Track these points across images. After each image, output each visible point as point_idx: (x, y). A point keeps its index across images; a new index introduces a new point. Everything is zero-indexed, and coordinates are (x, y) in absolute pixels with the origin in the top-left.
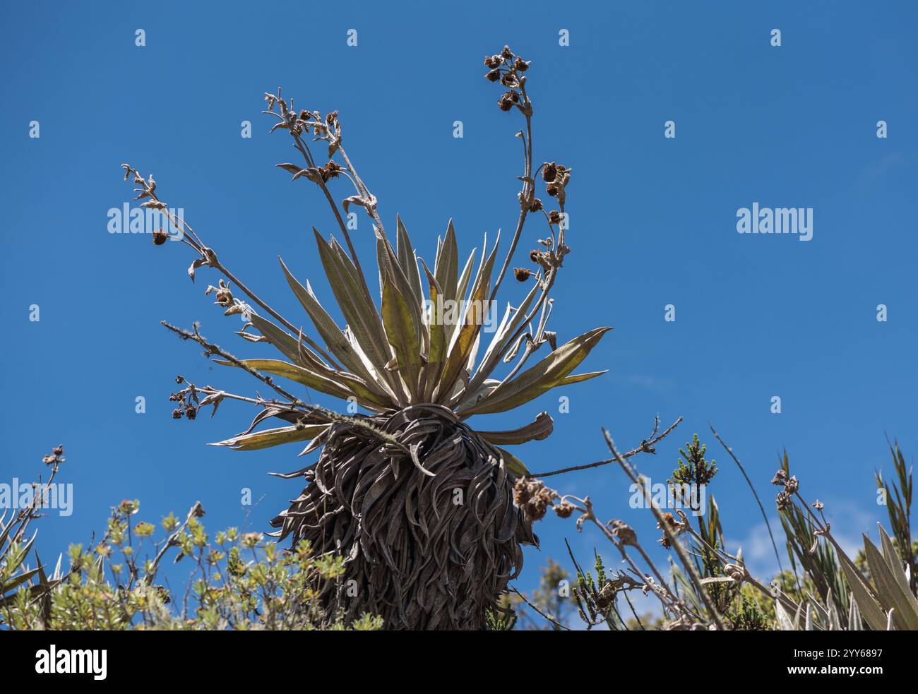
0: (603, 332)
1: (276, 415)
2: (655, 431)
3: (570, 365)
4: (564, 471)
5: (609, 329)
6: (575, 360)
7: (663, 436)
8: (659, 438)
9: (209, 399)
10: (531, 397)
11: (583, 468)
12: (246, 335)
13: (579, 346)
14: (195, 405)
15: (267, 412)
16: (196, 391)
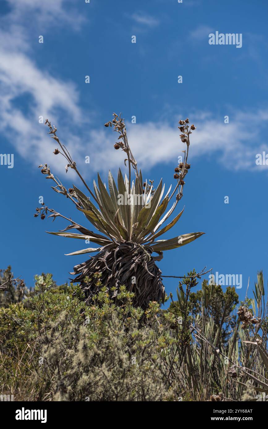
0: (203, 234)
1: (78, 229)
2: (203, 271)
3: (187, 242)
4: (170, 277)
5: (204, 233)
6: (189, 241)
7: (205, 273)
8: (203, 274)
9: (54, 215)
10: (169, 249)
11: (176, 277)
12: (55, 189)
13: (194, 236)
14: (45, 214)
15: (74, 226)
16: (48, 210)
